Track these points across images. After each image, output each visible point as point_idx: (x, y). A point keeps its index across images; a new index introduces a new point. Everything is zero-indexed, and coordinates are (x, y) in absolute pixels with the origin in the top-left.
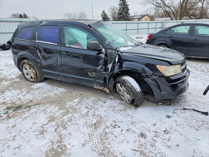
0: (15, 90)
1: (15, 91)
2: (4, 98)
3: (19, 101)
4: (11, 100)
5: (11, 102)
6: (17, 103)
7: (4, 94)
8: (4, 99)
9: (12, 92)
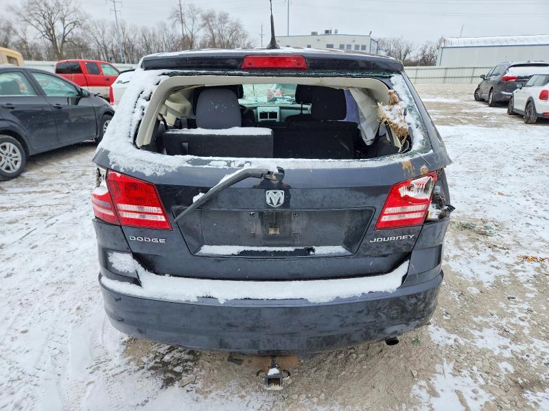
0: (461, 275)
1: (463, 272)
2: (495, 264)
3: (460, 239)
4: (476, 248)
5: (478, 243)
6: (465, 238)
7: (496, 277)
8: (494, 259)
9: (471, 275)
